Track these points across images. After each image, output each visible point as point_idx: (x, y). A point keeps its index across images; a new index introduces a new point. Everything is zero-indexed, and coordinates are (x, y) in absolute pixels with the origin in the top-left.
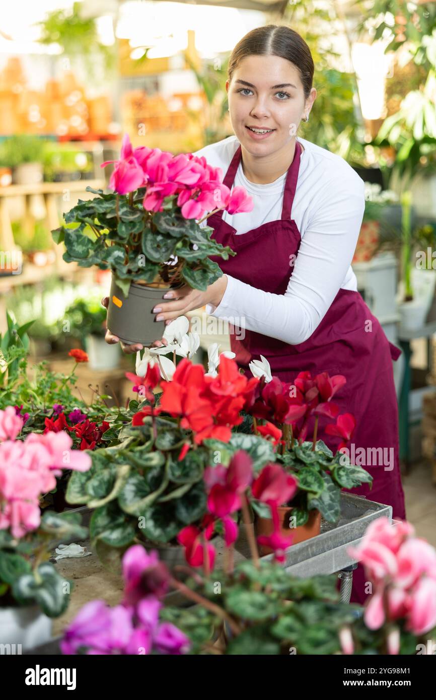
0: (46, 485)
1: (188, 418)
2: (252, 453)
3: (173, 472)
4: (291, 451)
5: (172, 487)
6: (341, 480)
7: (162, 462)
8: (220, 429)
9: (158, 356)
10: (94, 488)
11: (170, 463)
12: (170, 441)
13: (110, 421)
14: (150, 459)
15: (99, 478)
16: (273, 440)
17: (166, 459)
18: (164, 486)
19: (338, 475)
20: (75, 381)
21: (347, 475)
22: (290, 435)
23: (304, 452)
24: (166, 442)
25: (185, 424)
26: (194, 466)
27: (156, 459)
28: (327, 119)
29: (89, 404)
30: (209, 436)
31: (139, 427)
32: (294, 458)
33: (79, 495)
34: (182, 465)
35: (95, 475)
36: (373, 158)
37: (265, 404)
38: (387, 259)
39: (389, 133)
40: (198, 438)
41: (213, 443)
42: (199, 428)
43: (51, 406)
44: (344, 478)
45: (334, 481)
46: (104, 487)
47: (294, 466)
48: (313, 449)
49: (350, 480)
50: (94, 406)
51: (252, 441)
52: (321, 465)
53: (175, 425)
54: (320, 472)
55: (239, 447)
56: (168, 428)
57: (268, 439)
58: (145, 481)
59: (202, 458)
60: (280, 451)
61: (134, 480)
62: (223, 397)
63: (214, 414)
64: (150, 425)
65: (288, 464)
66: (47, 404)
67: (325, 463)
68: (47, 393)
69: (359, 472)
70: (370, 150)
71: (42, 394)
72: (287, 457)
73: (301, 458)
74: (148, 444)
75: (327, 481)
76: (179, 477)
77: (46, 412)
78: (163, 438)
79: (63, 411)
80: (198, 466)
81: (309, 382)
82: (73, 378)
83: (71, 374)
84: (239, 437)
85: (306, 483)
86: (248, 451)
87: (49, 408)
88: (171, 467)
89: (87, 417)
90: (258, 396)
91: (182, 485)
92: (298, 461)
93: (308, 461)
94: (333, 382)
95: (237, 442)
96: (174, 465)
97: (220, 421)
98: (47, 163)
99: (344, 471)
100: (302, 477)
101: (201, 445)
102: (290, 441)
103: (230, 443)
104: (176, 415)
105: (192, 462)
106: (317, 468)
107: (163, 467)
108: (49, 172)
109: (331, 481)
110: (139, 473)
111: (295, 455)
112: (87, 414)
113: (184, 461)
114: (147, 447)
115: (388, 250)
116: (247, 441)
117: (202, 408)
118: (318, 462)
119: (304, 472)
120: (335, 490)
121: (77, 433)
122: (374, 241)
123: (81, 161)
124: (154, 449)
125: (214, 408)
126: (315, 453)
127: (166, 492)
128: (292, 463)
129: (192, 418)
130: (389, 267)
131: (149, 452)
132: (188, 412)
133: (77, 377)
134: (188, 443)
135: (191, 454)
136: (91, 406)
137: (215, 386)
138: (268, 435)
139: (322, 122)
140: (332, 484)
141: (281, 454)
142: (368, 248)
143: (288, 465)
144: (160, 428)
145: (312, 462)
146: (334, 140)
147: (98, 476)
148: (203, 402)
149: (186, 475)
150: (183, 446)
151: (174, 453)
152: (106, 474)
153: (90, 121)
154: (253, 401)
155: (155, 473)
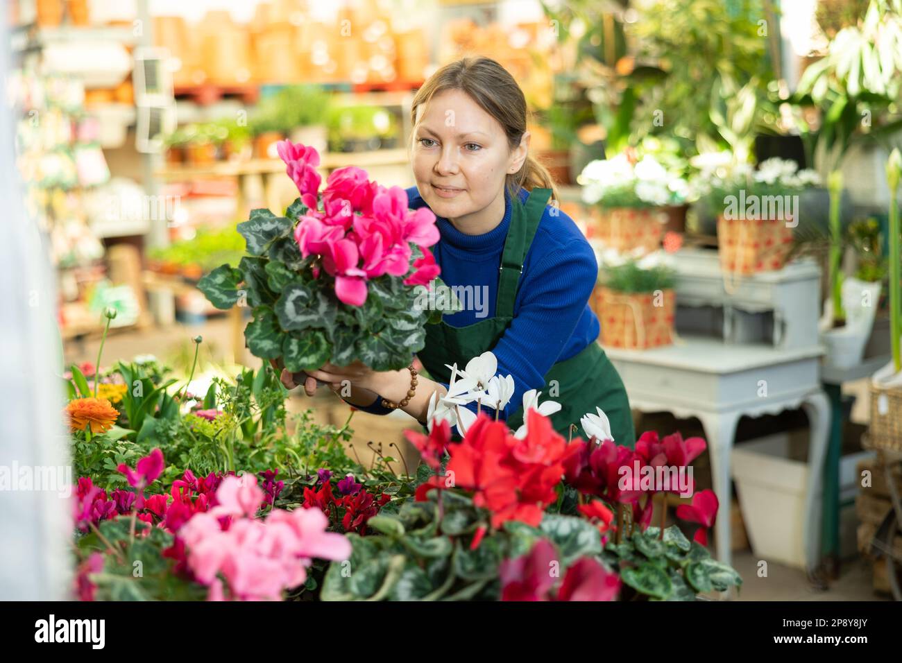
0: (292, 578)
1: (484, 492)
2: (571, 542)
3: (462, 565)
4: (629, 539)
5: (460, 584)
6: (696, 581)
7: (448, 551)
8: (527, 509)
9: (456, 406)
10: (359, 585)
11: (459, 552)
12: (461, 523)
13: (391, 494)
14: (433, 547)
15: (366, 570)
16: (601, 524)
17: (454, 547)
18: (449, 583)
19: (693, 574)
20: (350, 436)
21: (706, 574)
22: (627, 516)
23: (647, 542)
24: (456, 524)
25: (479, 501)
26: (491, 557)
27: (440, 546)
28: (725, 66)
29: (368, 469)
30: (512, 518)
31: (423, 503)
32: (632, 549)
33: (337, 593)
34: (475, 556)
35: (361, 567)
36: (791, 121)
37: (593, 474)
38: (807, 266)
39: (812, 86)
40: (497, 520)
41: (517, 527)
42: (498, 507)
43: (317, 470)
44: (701, 579)
45: (687, 582)
46: (372, 583)
47: (633, 560)
48: (661, 538)
49: (709, 583)
50: (374, 472)
51: (571, 525)
52: (670, 561)
53: (469, 502)
54: (668, 570)
55: (554, 533)
56: (460, 505)
57: (595, 523)
58: (426, 576)
59: (501, 547)
60: (614, 540)
61: (410, 575)
62: (532, 465)
63: (519, 488)
64: (435, 501)
65: (625, 557)
66: (311, 468)
67: (677, 558)
68: (311, 452)
69: (722, 571)
70: (786, 109)
71: (306, 454)
72: (623, 548)
73: (641, 550)
74: (430, 527)
75: (677, 582)
76: (471, 572)
77: (308, 478)
78: (452, 518)
79: (332, 478)
80: (496, 558)
81: (656, 446)
82: (347, 432)
83: (344, 427)
84: (554, 519)
85: (647, 584)
86: (566, 539)
87: (314, 473)
88: (462, 559)
89: (364, 487)
90: (586, 464)
91: (472, 583)
92: (638, 553)
93: (651, 554)
94: (688, 446)
95: (550, 527)
96: (465, 555)
97: (526, 499)
98: (334, 126)
99: (701, 569)
100: (642, 575)
101: (501, 530)
102: (630, 526)
103: (540, 528)
104: (469, 489)
105: (489, 551)
106: (662, 565)
107: (449, 558)
108: (336, 138)
109: (682, 582)
110: (418, 564)
111: (635, 545)
112: (364, 483)
113: (478, 550)
114: (430, 531)
115: (809, 253)
116: (564, 525)
117: (501, 480)
118: (665, 557)
119: (645, 570)
120: (687, 594)
121: (349, 508)
122: (786, 241)
123: (382, 123)
124: (440, 533)
125: (518, 481)
126: (662, 543)
127: (451, 592)
128: (631, 557)
129: (490, 492)
130: (809, 279)
131: (432, 537)
132: (483, 485)
133: (353, 432)
134: (483, 527)
135: (489, 541)
136: (371, 472)
137: (521, 451)
138: (594, 518)
139: (719, 70)
140: (684, 587)
141: (616, 543)
142: (778, 251)
143: (624, 560)
144: (448, 505)
145: (657, 555)
146: (734, 96)
147: (364, 567)
148: (502, 472)
149: (480, 569)
150: (477, 530)
151: (465, 539)
152: (374, 566)
153: (398, 63)
154: (578, 470)
155: (438, 565)
